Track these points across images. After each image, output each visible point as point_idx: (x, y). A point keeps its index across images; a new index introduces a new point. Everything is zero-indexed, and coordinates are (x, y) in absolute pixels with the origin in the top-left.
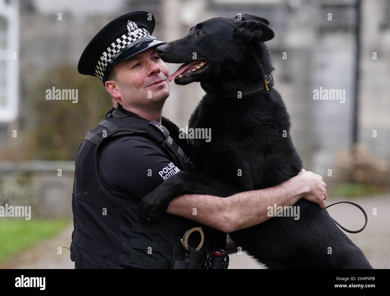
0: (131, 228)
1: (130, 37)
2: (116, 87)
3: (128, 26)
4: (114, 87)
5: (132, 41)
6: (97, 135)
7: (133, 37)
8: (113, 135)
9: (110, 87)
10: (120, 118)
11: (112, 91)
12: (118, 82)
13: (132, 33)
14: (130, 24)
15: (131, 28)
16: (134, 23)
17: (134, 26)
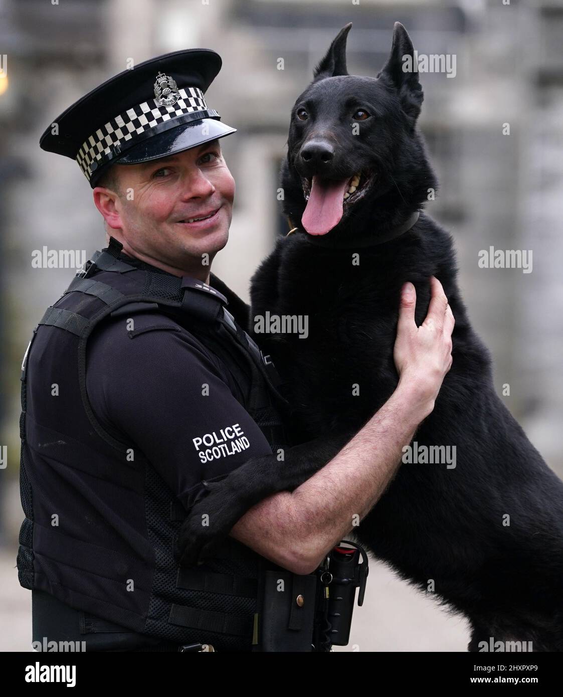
1: (157, 109)
2: (116, 204)
3: (155, 84)
4: (111, 202)
5: (160, 120)
6: (78, 313)
7: (163, 110)
8: (115, 313)
9: (103, 200)
10: (122, 273)
11: (105, 210)
12: (120, 197)
13: (163, 100)
14: (162, 80)
15: (162, 89)
16: (170, 78)
17: (168, 86)
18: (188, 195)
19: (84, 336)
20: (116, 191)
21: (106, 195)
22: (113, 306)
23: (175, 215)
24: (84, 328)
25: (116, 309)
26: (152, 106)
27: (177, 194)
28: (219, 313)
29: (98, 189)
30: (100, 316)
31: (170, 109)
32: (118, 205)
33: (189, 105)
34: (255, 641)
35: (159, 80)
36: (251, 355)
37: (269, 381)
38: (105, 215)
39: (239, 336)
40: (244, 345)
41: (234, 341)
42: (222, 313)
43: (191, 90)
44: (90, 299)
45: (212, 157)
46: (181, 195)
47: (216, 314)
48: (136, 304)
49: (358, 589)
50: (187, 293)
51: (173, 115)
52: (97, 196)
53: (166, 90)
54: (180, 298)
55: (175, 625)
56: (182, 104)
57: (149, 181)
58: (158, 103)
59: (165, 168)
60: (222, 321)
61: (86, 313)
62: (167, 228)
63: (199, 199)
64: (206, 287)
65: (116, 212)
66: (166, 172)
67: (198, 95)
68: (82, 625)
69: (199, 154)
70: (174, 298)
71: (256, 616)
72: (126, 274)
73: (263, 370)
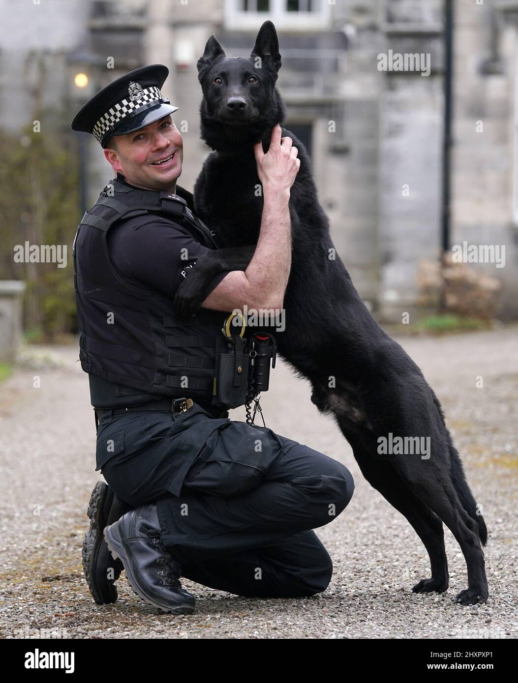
0: (162, 323)
1: (132, 102)
3: (129, 89)
4: (114, 156)
5: (134, 109)
6: (102, 218)
7: (135, 103)
8: (123, 217)
9: (110, 156)
10: (126, 193)
11: (112, 161)
12: (118, 153)
13: (135, 97)
14: (133, 86)
15: (133, 91)
16: (137, 84)
17: (137, 89)
18: (155, 149)
19: (105, 230)
20: (116, 150)
21: (111, 153)
22: (122, 214)
23: (148, 161)
24: (105, 226)
25: (124, 215)
26: (129, 101)
27: (149, 148)
28: (183, 210)
29: (107, 150)
30: (114, 219)
31: (139, 101)
32: (118, 157)
33: (150, 97)
34: (215, 393)
35: (131, 86)
36: (204, 232)
37: (215, 245)
38: (112, 164)
39: (195, 222)
40: (199, 226)
41: (193, 225)
42: (184, 210)
43: (151, 89)
44: (109, 210)
45: (167, 125)
46: (151, 148)
47: (181, 212)
48: (135, 212)
49: (272, 359)
50: (163, 202)
51: (141, 104)
52: (106, 153)
53: (136, 91)
54: (160, 205)
55: (169, 387)
56: (146, 98)
57: (133, 143)
58: (133, 98)
59: (140, 135)
60: (185, 215)
61: (107, 218)
62: (146, 168)
63: (161, 150)
64: (174, 197)
65: (118, 162)
66: (142, 137)
67: (155, 91)
68: (117, 392)
69: (159, 124)
70: (157, 205)
71: (215, 379)
72: (129, 193)
73: (211, 238)
